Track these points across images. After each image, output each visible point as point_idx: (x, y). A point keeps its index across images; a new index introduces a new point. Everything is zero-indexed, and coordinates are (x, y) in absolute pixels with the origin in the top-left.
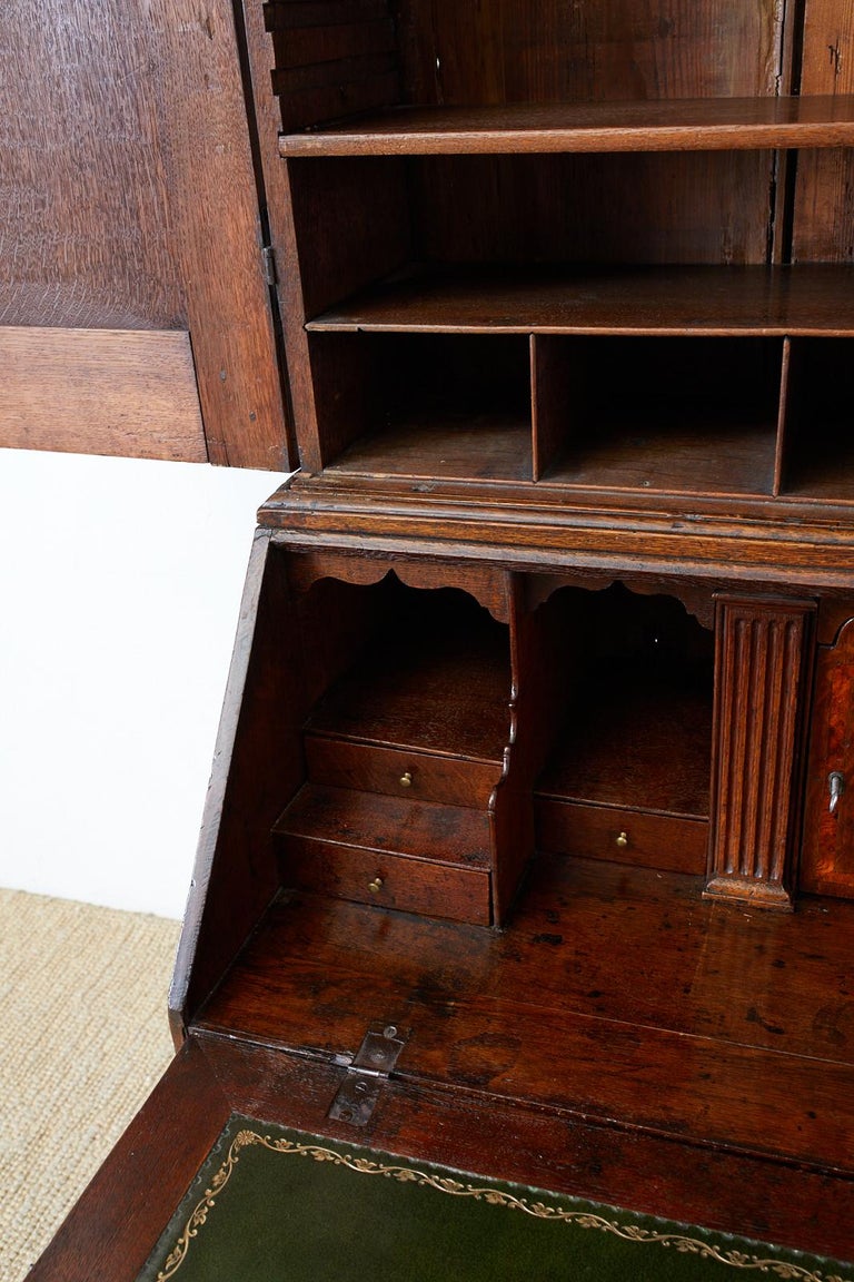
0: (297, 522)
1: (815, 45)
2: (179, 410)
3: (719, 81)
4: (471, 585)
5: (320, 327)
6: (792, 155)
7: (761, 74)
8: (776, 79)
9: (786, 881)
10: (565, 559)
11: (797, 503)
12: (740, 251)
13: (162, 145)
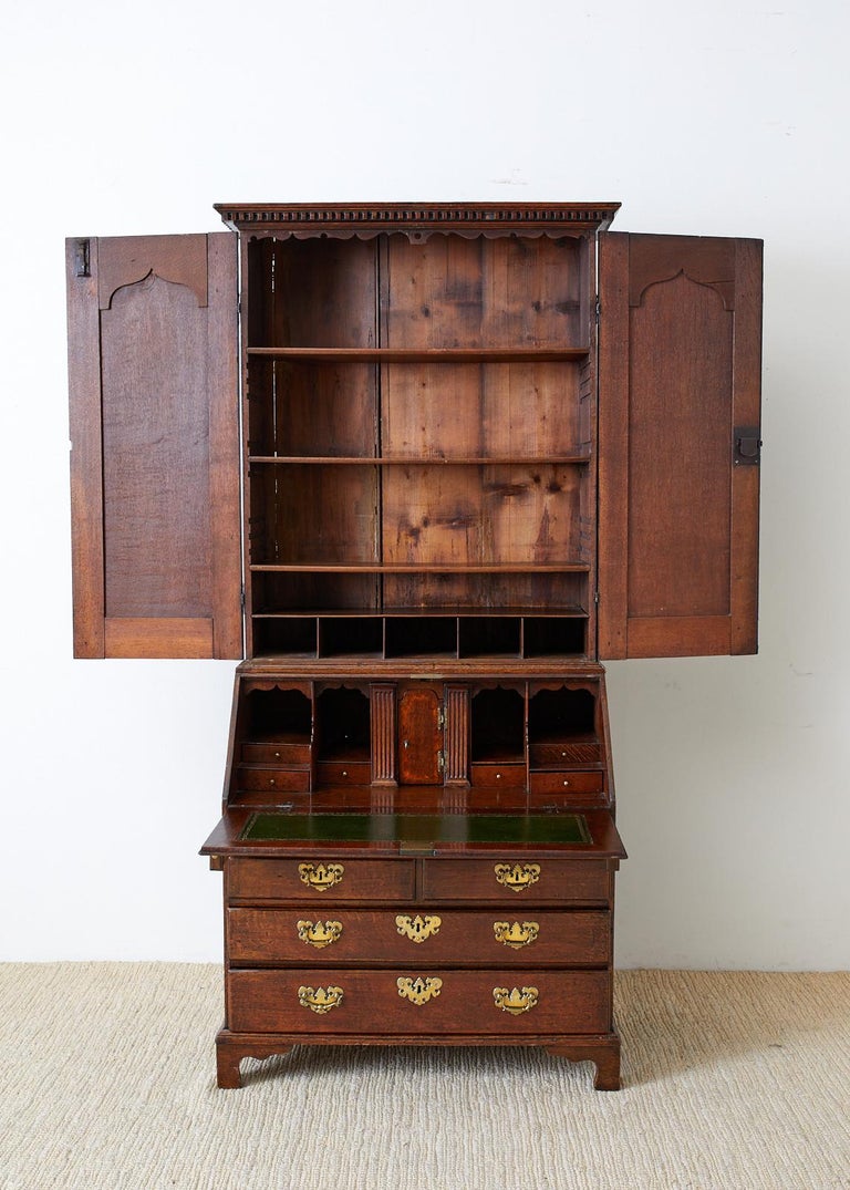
0: (248, 671)
1: (385, 550)
2: (205, 642)
3: (360, 557)
4: (300, 687)
5: (256, 616)
6: (382, 574)
7: (372, 557)
8: (376, 557)
9: (395, 778)
10: (330, 676)
11: (390, 661)
12: (368, 605)
13: (213, 567)
